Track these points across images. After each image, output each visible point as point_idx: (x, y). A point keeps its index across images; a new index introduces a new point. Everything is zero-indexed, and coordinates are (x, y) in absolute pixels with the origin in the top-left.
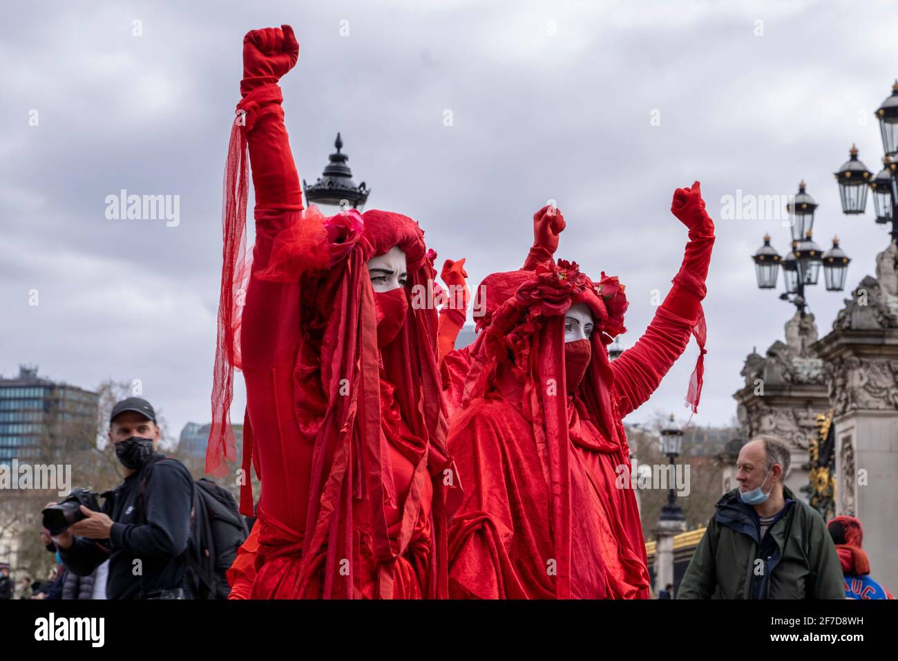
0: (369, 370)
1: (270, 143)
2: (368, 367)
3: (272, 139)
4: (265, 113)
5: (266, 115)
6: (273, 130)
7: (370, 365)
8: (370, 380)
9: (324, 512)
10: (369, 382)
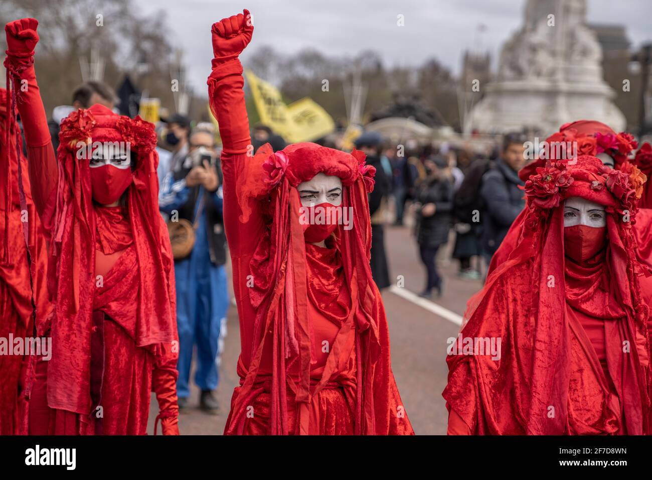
0: (298, 266)
1: (223, 106)
2: (297, 265)
3: (225, 103)
4: (220, 84)
5: (221, 86)
6: (226, 96)
7: (299, 263)
8: (300, 275)
9: (253, 367)
10: (298, 276)
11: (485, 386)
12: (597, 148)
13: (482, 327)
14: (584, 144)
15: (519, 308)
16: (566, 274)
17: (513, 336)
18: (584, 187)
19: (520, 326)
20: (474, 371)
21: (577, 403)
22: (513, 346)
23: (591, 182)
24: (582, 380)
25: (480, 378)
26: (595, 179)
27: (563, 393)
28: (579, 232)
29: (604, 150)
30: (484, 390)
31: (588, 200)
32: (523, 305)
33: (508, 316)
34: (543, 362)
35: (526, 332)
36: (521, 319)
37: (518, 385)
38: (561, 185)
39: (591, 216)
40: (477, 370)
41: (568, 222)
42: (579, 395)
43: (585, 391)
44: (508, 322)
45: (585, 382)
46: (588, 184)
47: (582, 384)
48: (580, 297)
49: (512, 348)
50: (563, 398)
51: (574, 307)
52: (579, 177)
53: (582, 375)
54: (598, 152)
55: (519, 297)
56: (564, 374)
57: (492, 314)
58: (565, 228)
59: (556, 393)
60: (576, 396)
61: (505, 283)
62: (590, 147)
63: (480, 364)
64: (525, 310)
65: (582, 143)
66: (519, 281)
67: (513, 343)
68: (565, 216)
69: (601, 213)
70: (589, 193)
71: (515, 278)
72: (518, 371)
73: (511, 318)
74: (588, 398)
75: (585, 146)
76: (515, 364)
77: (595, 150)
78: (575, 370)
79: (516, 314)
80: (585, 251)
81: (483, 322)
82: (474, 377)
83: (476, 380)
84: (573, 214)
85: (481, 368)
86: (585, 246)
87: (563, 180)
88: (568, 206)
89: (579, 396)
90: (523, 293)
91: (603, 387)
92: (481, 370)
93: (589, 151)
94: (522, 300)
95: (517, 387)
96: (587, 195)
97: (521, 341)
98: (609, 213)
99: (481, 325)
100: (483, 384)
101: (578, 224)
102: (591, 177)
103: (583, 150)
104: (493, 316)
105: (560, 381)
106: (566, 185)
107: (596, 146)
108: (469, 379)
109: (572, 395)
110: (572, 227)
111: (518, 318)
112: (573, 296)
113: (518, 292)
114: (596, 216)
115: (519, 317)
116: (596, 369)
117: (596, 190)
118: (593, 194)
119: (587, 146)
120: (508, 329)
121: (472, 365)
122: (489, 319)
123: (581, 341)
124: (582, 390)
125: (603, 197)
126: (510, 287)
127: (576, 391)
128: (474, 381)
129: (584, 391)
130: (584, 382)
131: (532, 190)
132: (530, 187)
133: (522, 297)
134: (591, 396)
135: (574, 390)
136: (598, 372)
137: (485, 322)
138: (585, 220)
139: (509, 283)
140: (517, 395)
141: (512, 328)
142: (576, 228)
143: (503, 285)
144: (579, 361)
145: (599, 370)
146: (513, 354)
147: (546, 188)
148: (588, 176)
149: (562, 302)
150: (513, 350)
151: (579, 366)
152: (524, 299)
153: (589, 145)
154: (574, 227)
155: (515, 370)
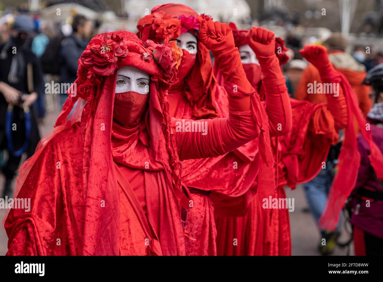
11: (42, 247)
12: (181, 29)
13: (37, 192)
14: (170, 25)
15: (71, 170)
16: (113, 137)
17: (65, 196)
18: (137, 57)
19: (73, 185)
20: (32, 235)
21: (126, 251)
22: (66, 205)
23: (142, 54)
24: (129, 229)
25: (38, 241)
26: (145, 51)
27: (115, 243)
28: (130, 98)
29: (187, 30)
30: (42, 252)
31: (139, 69)
32: (73, 166)
33: (60, 178)
34: (91, 216)
35: (78, 190)
36: (73, 179)
37: (72, 241)
38: (119, 55)
39: (138, 84)
40: (35, 233)
41: (120, 89)
42: (128, 243)
43: (133, 240)
44: (60, 184)
45: (133, 231)
46: (139, 55)
47: (130, 233)
48: (124, 153)
49: (65, 207)
50: (115, 248)
51: (120, 162)
52: (132, 49)
53: (129, 224)
54: (183, 32)
55: (69, 159)
56: (115, 226)
57: (45, 178)
58: (116, 94)
59: (109, 245)
60: (125, 244)
61: (55, 147)
62: (175, 28)
63: (37, 228)
64: (76, 170)
65: (169, 24)
66: (67, 144)
67: (66, 202)
68: (117, 83)
69: (147, 81)
70: (141, 63)
71: (64, 142)
72: (72, 228)
73: (63, 179)
74: (135, 245)
75: (171, 27)
76: (69, 222)
77: (179, 30)
78: (124, 221)
79: (68, 175)
80: (133, 115)
81: (38, 187)
82: (33, 241)
83: (35, 243)
84: (123, 81)
85: (38, 231)
86: (134, 111)
87: (121, 51)
88: (121, 74)
89: (127, 245)
90: (73, 154)
91: (147, 233)
92: (39, 233)
93: (174, 31)
94: (72, 161)
95: (72, 243)
96: (140, 65)
97: (74, 199)
98: (154, 82)
99: (36, 190)
100: (41, 246)
101: (129, 91)
102: (141, 50)
103: (169, 30)
104: (47, 180)
105: (112, 232)
106: (124, 55)
107: (180, 27)
108: (28, 243)
109: (122, 244)
110: (123, 93)
111: (70, 179)
112: (117, 154)
113: (68, 155)
114: (142, 83)
115: (71, 177)
116: (141, 218)
117: (147, 61)
118: (144, 64)
119: (173, 27)
120: (60, 190)
121: (30, 229)
122: (43, 184)
123: (127, 193)
124: (130, 238)
125: (152, 68)
126: (60, 151)
127: (124, 240)
128: (33, 243)
129: (131, 240)
130: (131, 231)
131: (91, 59)
132: (88, 56)
133: (72, 159)
134: (138, 243)
135: (123, 239)
136: (142, 221)
137: (39, 187)
138: (135, 87)
139: (59, 147)
140: (73, 251)
141: (64, 189)
142: (128, 94)
143: (53, 150)
144: (126, 212)
145: (143, 218)
146: (66, 213)
147: (107, 58)
148: (139, 49)
149: (108, 161)
150: (66, 209)
151: (127, 216)
152: (74, 160)
153: (175, 26)
154: (126, 93)
155: (69, 227)
